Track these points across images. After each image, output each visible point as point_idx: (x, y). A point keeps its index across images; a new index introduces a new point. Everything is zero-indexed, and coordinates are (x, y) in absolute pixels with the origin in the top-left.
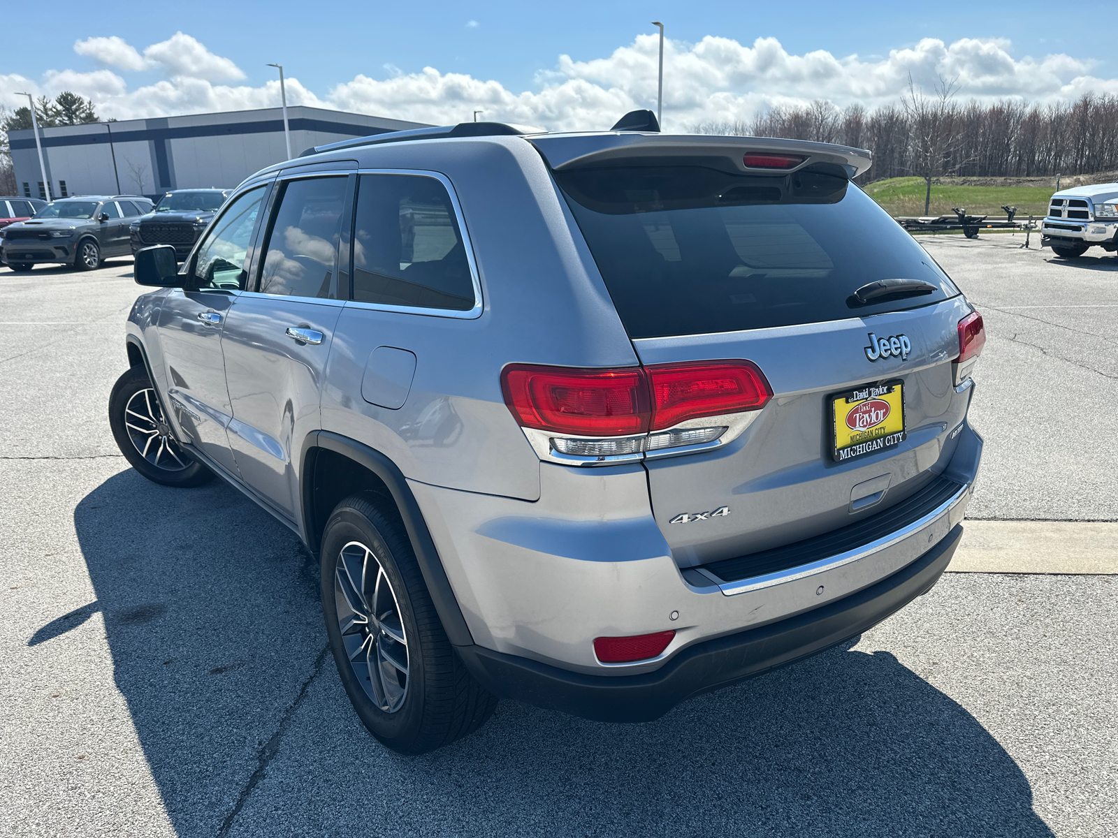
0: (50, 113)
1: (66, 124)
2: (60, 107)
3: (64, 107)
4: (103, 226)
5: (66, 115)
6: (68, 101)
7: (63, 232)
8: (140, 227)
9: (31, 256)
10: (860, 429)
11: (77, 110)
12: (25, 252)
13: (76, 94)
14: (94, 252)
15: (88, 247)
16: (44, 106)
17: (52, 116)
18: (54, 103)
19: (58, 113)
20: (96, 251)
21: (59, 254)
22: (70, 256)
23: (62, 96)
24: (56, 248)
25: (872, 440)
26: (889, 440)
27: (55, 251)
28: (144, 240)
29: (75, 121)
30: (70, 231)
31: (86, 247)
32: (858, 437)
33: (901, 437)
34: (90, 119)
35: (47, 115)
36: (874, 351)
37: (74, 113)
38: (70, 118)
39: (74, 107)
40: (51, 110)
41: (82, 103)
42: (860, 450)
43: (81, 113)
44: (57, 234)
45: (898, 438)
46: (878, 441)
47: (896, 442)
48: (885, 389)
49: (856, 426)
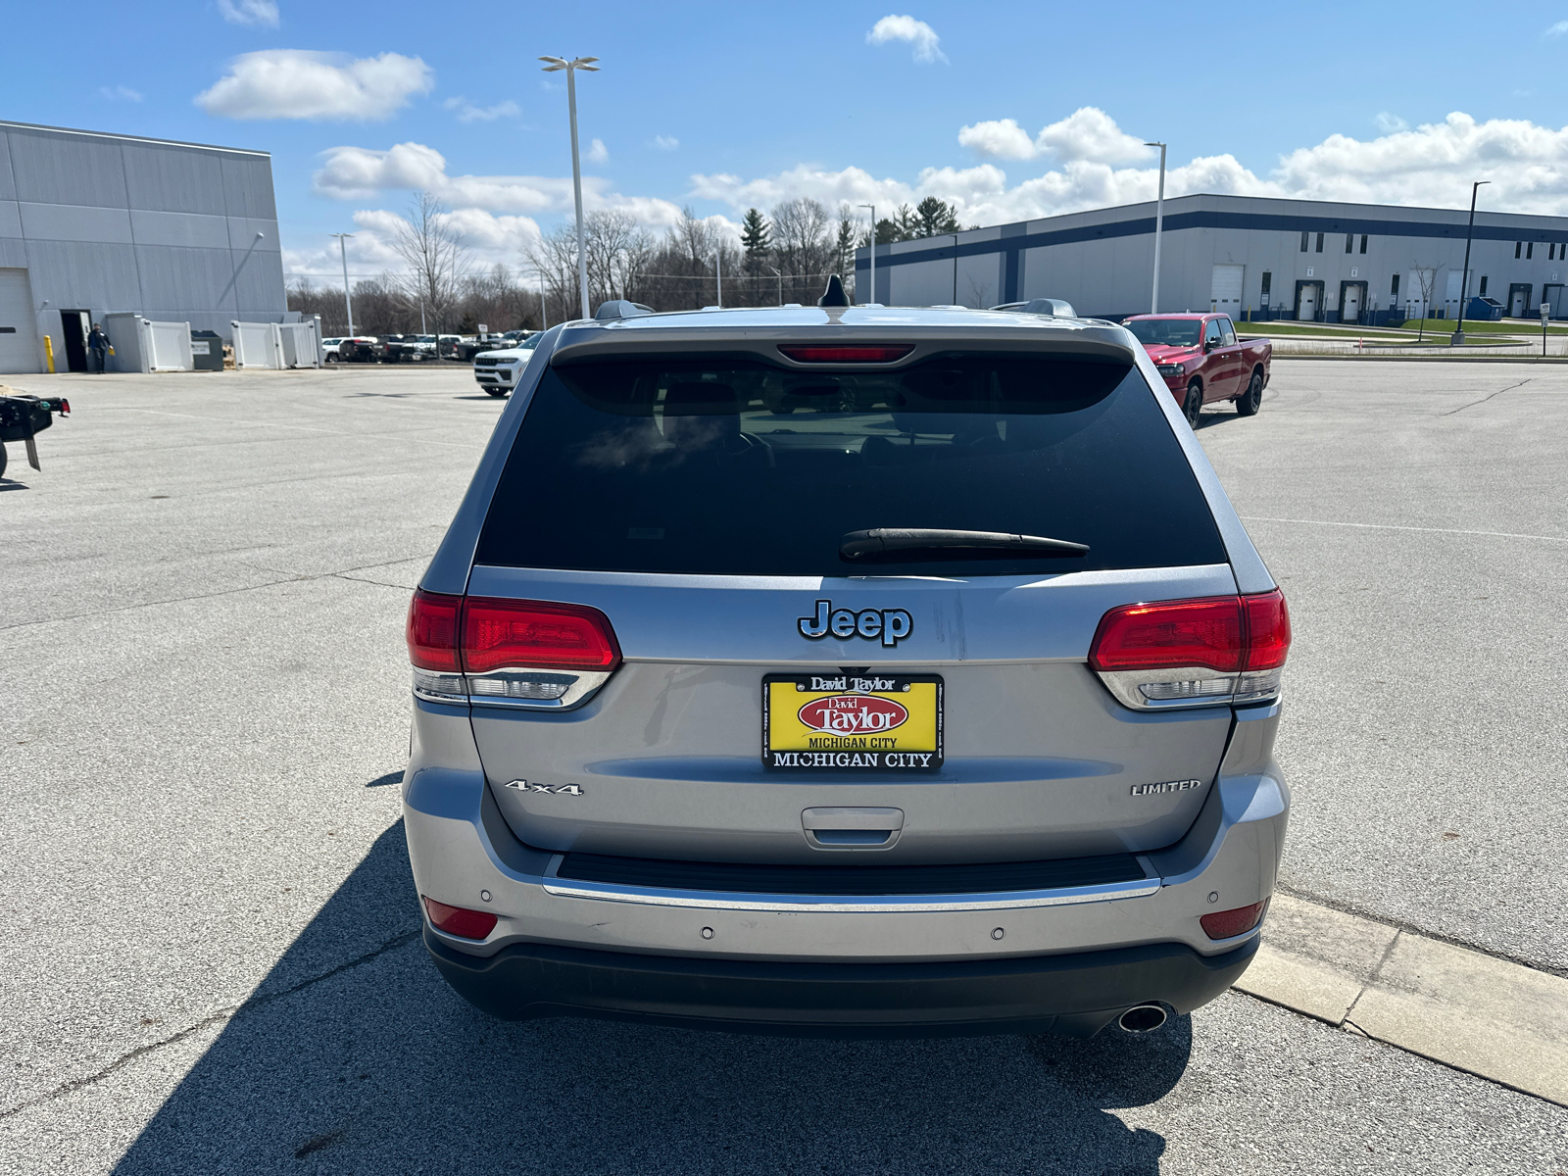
0: (909, 224)
1: (923, 236)
2: (920, 217)
3: (924, 215)
5: (924, 225)
6: (930, 208)
11: (937, 218)
13: (940, 199)
16: (904, 216)
17: (911, 227)
18: (915, 211)
19: (917, 223)
23: (925, 203)
25: (849, 753)
26: (892, 760)
29: (933, 231)
32: (827, 743)
33: (925, 760)
34: (951, 228)
35: (905, 226)
37: (934, 222)
38: (929, 229)
39: (935, 215)
40: (911, 220)
41: (944, 209)
42: (821, 762)
43: (941, 222)
45: (919, 762)
46: (868, 755)
47: (912, 765)
48: (889, 684)
49: (821, 725)
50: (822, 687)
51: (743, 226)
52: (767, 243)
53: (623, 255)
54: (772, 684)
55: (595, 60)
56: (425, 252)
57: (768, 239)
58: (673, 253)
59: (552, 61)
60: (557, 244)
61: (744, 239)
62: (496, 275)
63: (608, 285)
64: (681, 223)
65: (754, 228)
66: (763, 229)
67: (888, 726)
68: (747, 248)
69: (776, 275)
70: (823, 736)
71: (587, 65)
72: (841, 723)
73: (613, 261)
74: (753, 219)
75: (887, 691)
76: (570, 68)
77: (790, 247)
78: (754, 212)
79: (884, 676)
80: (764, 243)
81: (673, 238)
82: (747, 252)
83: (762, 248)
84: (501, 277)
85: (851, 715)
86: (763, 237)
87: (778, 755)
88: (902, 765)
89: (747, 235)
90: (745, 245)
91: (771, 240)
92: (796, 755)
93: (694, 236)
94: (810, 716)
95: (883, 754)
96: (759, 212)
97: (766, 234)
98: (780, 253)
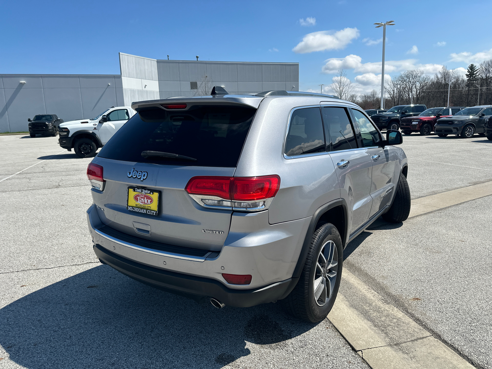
4: (481, 119)
7: (459, 121)
8: (489, 119)
9: (444, 131)
10: (139, 203)
12: (441, 129)
14: (472, 130)
15: (469, 128)
20: (473, 130)
21: (454, 130)
22: (458, 132)
24: (454, 128)
25: (141, 209)
26: (148, 212)
27: (453, 129)
28: (489, 126)
30: (462, 121)
31: (468, 128)
32: (139, 206)
33: (154, 213)
36: (130, 174)
42: (136, 210)
44: (456, 122)
45: (153, 213)
46: (144, 210)
47: (152, 214)
48: (149, 192)
49: (138, 201)
50: (137, 191)
51: (467, 70)
52: (477, 76)
53: (418, 85)
54: (129, 189)
55: (393, 21)
56: (340, 88)
57: (477, 74)
58: (437, 82)
59: (378, 24)
60: (394, 82)
61: (467, 75)
62: (372, 94)
63: (411, 95)
64: (441, 71)
65: (472, 71)
66: (476, 71)
67: (149, 203)
68: (468, 78)
69: (478, 88)
70: (138, 204)
71: (391, 23)
72: (141, 201)
73: (414, 86)
74: (472, 68)
75: (148, 193)
76: (385, 25)
77: (486, 76)
78: (472, 65)
79: (149, 190)
80: (476, 76)
81: (437, 77)
82: (468, 80)
83: (475, 78)
84: (374, 94)
85: (143, 199)
86: (475, 74)
87: (129, 207)
88: (150, 214)
89: (468, 74)
90: (467, 77)
91: (479, 75)
92: (132, 207)
93: (446, 75)
94: (136, 198)
95: (147, 210)
96: (475, 65)
97: (477, 73)
98: (482, 79)
